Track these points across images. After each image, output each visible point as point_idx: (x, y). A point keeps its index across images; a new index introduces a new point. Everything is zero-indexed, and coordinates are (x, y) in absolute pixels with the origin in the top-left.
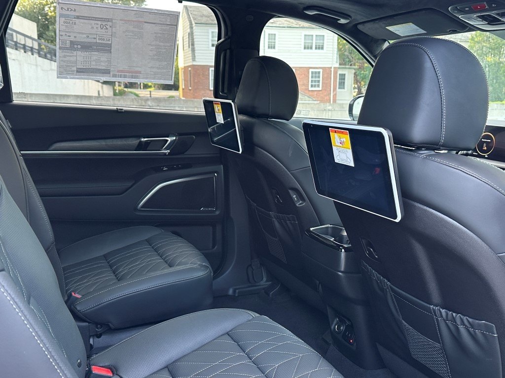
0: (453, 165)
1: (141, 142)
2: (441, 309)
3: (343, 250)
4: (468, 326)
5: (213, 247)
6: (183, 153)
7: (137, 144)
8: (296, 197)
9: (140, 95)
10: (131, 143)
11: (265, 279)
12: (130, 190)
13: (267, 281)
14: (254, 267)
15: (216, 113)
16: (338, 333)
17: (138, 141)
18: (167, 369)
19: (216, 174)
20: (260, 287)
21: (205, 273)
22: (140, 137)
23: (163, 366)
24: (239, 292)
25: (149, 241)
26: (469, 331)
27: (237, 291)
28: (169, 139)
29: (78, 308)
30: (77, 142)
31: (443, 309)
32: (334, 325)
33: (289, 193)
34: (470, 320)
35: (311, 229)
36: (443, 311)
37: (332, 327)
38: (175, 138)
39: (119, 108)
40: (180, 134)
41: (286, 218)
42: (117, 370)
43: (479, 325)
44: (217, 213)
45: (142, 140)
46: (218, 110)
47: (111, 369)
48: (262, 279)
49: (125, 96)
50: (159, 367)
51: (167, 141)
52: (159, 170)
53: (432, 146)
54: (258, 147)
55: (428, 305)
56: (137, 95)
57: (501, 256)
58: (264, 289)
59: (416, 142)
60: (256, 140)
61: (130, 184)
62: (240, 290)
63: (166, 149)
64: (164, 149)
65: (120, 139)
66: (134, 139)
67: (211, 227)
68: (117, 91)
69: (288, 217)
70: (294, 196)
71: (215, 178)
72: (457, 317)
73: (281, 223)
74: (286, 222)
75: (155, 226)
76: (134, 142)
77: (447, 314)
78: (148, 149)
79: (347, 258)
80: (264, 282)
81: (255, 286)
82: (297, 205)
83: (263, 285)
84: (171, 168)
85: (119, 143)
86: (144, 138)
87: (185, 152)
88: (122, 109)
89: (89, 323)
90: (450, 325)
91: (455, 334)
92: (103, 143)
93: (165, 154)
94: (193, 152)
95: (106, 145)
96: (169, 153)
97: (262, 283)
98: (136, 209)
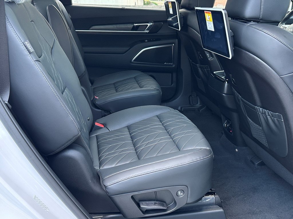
0: (260, 29)
1: (134, 26)
2: (260, 108)
3: (226, 82)
4: (271, 116)
5: (172, 84)
6: (156, 32)
7: (132, 27)
8: (209, 55)
9: (158, 4)
10: (129, 26)
11: (199, 103)
12: (128, 52)
13: (200, 104)
14: (193, 96)
15: (169, 8)
16: (226, 128)
17: (133, 25)
18: (127, 127)
19: (173, 45)
20: (195, 107)
21: (157, 92)
22: (134, 23)
23: (125, 126)
24: (184, 109)
25: (135, 78)
26: (271, 118)
27: (183, 108)
28: (149, 25)
29: (97, 103)
30: (103, 26)
31: (261, 108)
32: (224, 124)
33: (205, 53)
34: (272, 113)
35: (214, 72)
36: (261, 109)
37: (224, 125)
38: (152, 24)
39: (123, 7)
40: (154, 22)
41: (204, 67)
42: (106, 125)
43: (275, 115)
44: (174, 66)
45: (135, 25)
46: (170, 6)
47: (104, 125)
48: (198, 103)
49: (150, 5)
50: (124, 126)
51: (148, 25)
52: (143, 41)
53: (257, 20)
54: (189, 26)
55: (255, 106)
56: (156, 4)
57: (283, 77)
58: (197, 108)
59: (247, 18)
60: (188, 23)
61: (128, 49)
62: (185, 108)
63: (147, 30)
64: (146, 30)
65: (123, 25)
66: (130, 24)
67: (171, 74)
68: (146, 2)
69: (205, 67)
70: (208, 55)
71: (173, 46)
72: (267, 111)
73: (202, 71)
74: (204, 70)
75: (141, 71)
76: (131, 26)
77: (262, 110)
78: (138, 30)
79: (228, 86)
80: (198, 105)
81: (194, 106)
82: (209, 59)
83: (197, 106)
84: (149, 41)
85: (123, 27)
86: (136, 24)
87: (158, 32)
88: (124, 8)
89: (102, 110)
90: (264, 116)
91: (267, 121)
92: (114, 26)
93: (146, 33)
94: (162, 32)
95: (117, 27)
96: (148, 32)
97: (197, 105)
98: (131, 62)
